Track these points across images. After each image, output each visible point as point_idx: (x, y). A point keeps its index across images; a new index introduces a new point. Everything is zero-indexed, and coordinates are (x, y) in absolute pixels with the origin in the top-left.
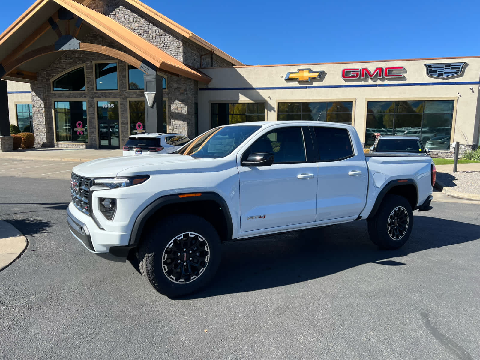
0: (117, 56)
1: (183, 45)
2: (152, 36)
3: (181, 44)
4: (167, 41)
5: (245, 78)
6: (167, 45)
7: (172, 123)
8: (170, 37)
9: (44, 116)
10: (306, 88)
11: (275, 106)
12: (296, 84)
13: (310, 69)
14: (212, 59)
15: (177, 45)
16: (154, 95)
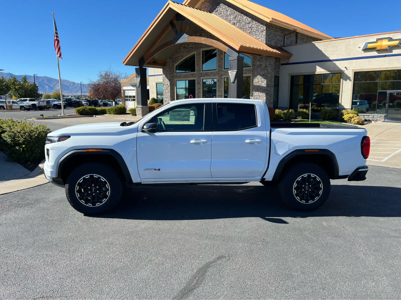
1: (266, 29)
2: (242, 24)
3: (265, 28)
4: (254, 27)
5: (323, 51)
6: (253, 30)
7: (253, 94)
8: (256, 24)
9: (169, 91)
10: (385, 56)
11: (351, 75)
12: (375, 53)
13: (390, 37)
14: (297, 37)
15: (261, 29)
16: (235, 72)
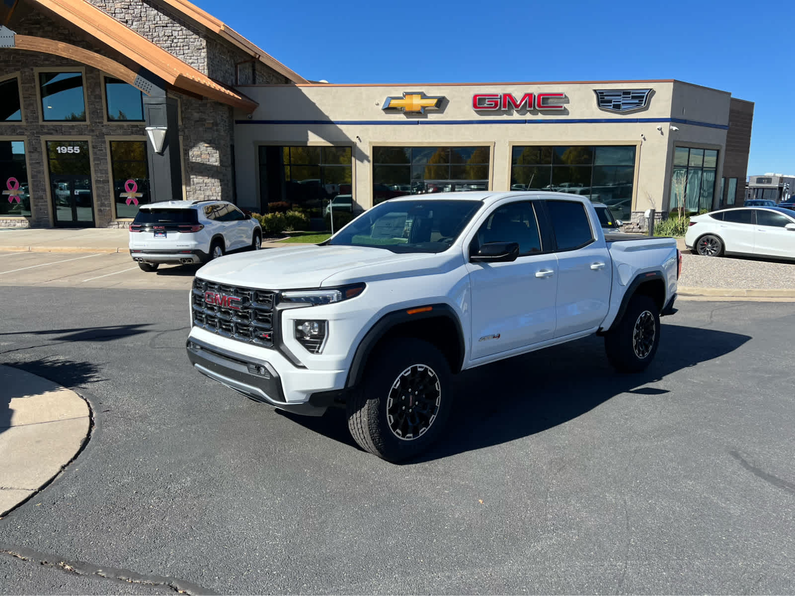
0: (89, 61)
1: (207, 45)
2: (148, 27)
3: (204, 44)
4: (178, 37)
5: (317, 105)
6: (177, 43)
7: (192, 180)
8: (181, 30)
10: (418, 123)
11: (369, 152)
12: (401, 117)
13: (423, 92)
14: (254, 70)
15: (195, 43)
16: (164, 132)
